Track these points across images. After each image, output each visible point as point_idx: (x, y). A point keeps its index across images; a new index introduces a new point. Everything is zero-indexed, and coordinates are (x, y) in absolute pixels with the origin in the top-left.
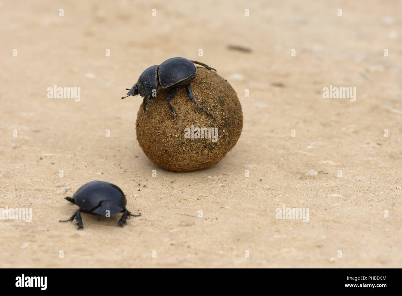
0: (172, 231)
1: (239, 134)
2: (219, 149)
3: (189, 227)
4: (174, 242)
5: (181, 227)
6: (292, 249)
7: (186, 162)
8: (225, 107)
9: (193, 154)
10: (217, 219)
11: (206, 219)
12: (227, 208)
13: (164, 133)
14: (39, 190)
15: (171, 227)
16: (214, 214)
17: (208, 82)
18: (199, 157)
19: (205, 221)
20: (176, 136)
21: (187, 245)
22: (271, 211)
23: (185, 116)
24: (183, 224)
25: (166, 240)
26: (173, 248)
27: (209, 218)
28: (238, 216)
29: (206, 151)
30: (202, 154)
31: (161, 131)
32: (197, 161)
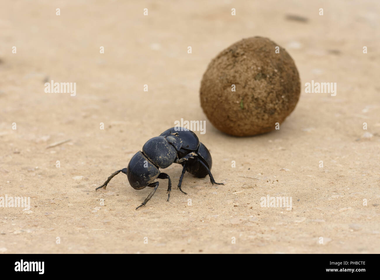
0: (236, 193)
1: (297, 100)
2: (279, 114)
3: (252, 189)
4: (237, 204)
5: (244, 189)
6: (350, 208)
7: (247, 127)
8: (284, 74)
9: (254, 119)
10: (277, 181)
11: (268, 181)
12: (287, 170)
13: (227, 99)
14: (109, 157)
15: (234, 190)
16: (275, 177)
17: (267, 50)
18: (260, 122)
19: (267, 183)
20: (238, 102)
21: (249, 206)
22: (329, 173)
23: (246, 83)
24: (245, 186)
25: (230, 202)
26: (236, 209)
27: (270, 180)
28: (298, 178)
29: (266, 116)
30: (263, 119)
31: (224, 98)
32: (258, 126)
